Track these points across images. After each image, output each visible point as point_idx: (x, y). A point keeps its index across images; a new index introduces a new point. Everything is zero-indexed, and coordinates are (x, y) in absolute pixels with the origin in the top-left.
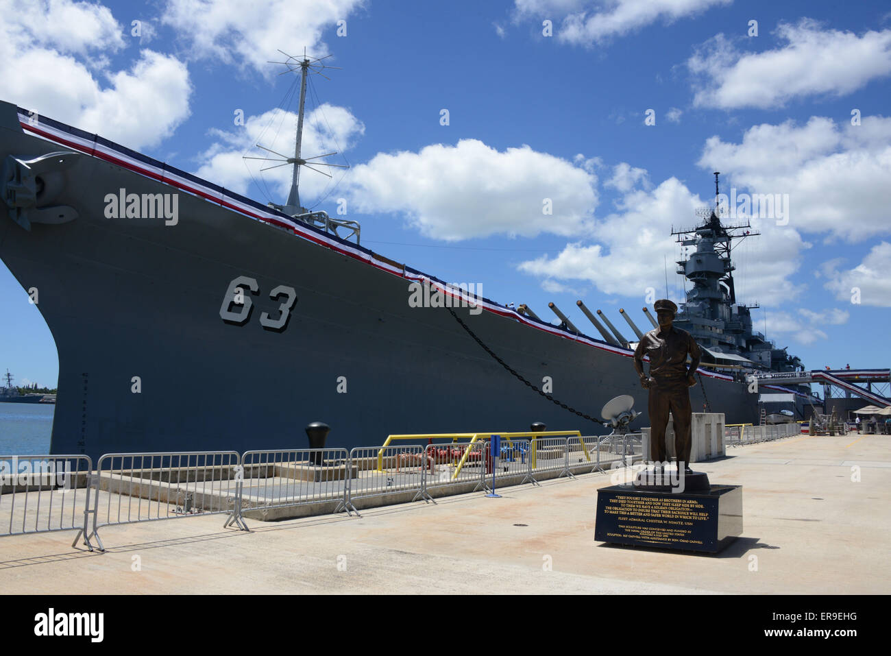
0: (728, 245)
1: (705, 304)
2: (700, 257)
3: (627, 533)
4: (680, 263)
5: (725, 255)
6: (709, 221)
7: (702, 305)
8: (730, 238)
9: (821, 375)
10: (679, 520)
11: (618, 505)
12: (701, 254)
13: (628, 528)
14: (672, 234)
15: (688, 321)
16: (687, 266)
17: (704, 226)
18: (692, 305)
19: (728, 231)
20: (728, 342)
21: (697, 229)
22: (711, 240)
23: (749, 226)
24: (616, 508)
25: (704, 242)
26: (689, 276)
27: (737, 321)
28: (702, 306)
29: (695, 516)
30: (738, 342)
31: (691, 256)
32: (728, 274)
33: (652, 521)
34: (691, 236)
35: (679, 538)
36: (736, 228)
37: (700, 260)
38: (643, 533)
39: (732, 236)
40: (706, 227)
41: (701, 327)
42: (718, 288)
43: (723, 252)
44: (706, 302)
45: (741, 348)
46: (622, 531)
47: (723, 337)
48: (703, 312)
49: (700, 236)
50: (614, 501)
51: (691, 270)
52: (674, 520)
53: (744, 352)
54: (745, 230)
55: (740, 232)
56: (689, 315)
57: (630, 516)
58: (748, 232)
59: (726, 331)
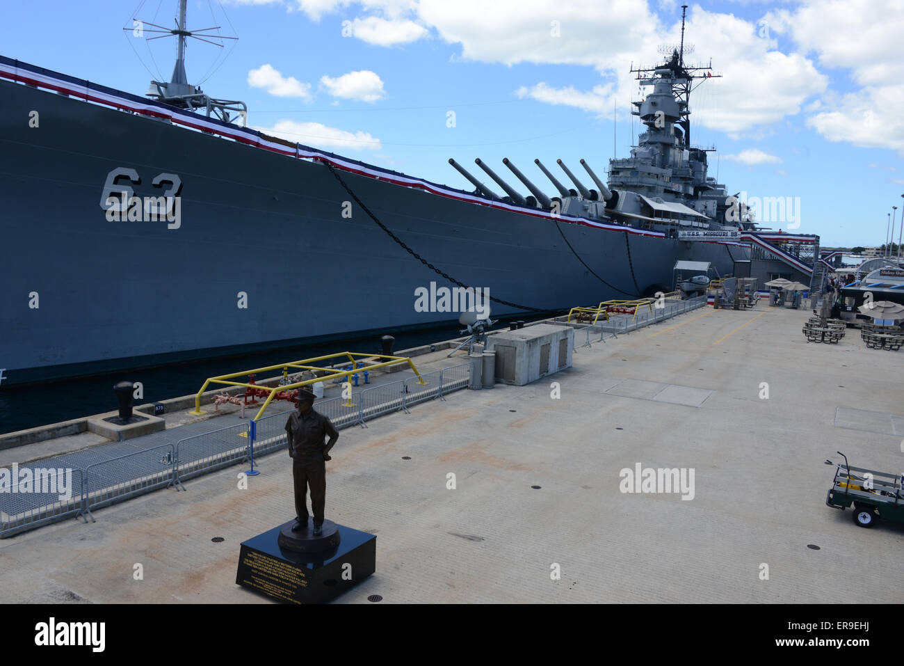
0: (687, 86)
1: (655, 149)
2: (654, 100)
3: (256, 583)
4: (635, 103)
5: (684, 97)
6: (670, 60)
7: (652, 150)
8: (690, 78)
9: (750, 238)
10: (288, 582)
11: (252, 559)
12: (657, 96)
13: (257, 580)
14: (631, 71)
15: (633, 168)
16: (642, 107)
17: (663, 65)
18: (643, 150)
19: (689, 71)
20: (674, 190)
21: (657, 68)
22: (670, 81)
23: (710, 68)
24: (251, 562)
25: (661, 83)
26: (642, 118)
27: (686, 167)
28: (652, 152)
29: (299, 582)
30: (685, 189)
31: (648, 97)
32: (685, 117)
33: (272, 578)
34: (650, 75)
35: (287, 596)
36: (697, 69)
37: (655, 103)
38: (266, 586)
39: (693, 77)
40: (666, 67)
41: (646, 174)
42: (672, 132)
43: (682, 93)
44: (657, 147)
45: (688, 196)
46: (253, 581)
47: (669, 185)
48: (653, 158)
49: (659, 76)
50: (250, 555)
51: (646, 112)
52: (285, 580)
53: (689, 200)
54: (706, 72)
55: (700, 73)
56: (635, 162)
57: (259, 571)
58: (709, 74)
59: (675, 177)
